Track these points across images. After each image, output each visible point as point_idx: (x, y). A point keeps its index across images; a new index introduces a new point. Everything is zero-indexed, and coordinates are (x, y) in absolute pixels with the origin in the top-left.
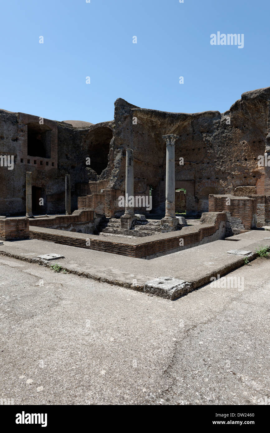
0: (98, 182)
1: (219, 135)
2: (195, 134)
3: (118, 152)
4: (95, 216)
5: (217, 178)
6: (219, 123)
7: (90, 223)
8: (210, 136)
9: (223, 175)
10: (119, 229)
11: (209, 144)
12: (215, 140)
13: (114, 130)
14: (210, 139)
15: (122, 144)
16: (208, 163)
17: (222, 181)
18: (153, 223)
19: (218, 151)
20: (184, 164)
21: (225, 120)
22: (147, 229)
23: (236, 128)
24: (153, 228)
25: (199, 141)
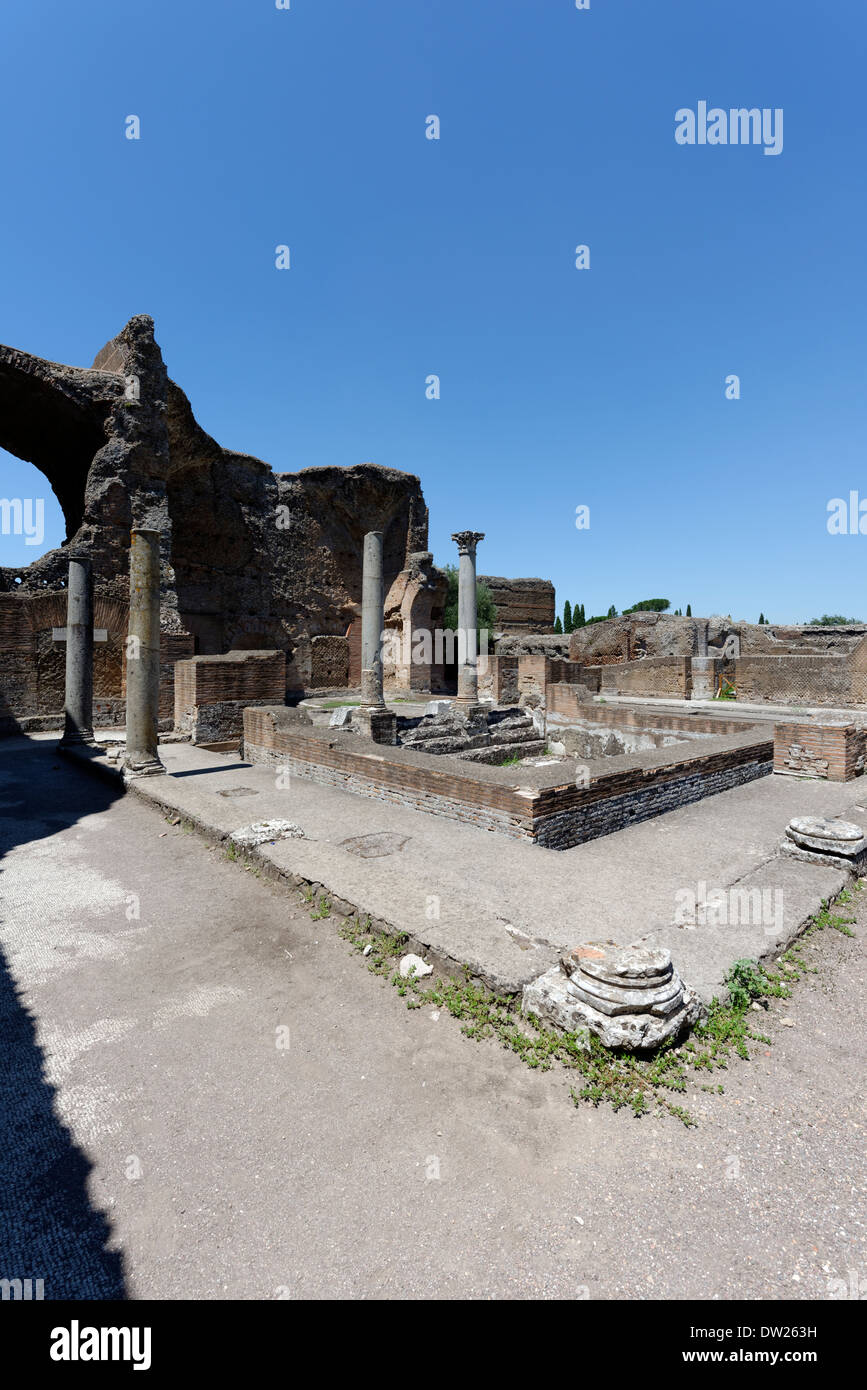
2: (219, 497)
3: (151, 502)
5: (271, 615)
6: (277, 493)
9: (290, 610)
11: (259, 534)
13: (129, 417)
14: (261, 523)
15: (158, 478)
16: (254, 578)
17: (287, 622)
18: (431, 721)
19: (277, 555)
20: (190, 569)
21: (290, 491)
22: (432, 736)
23: (310, 515)
24: (445, 730)
25: (233, 521)
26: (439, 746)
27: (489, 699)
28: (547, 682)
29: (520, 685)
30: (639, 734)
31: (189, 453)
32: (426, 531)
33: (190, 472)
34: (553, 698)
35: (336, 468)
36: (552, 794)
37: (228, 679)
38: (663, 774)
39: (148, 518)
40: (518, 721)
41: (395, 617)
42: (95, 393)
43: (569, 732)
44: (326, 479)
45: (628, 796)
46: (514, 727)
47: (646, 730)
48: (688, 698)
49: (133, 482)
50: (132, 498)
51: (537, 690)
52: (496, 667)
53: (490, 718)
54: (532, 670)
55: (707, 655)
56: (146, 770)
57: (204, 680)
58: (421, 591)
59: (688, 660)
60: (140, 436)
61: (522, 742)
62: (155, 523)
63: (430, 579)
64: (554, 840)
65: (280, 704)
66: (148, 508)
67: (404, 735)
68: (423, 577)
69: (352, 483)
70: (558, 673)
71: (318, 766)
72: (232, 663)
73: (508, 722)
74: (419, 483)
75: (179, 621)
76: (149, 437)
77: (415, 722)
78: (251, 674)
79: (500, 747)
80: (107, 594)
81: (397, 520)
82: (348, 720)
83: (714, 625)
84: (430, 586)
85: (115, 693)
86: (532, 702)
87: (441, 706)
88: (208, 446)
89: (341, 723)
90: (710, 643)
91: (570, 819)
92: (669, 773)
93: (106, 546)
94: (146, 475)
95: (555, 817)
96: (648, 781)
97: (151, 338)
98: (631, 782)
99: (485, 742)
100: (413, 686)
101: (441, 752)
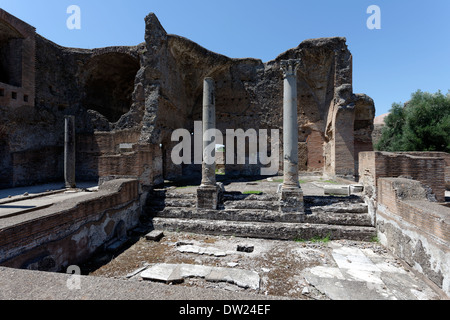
0: (113, 132)
1: (264, 85)
2: (234, 81)
3: (152, 90)
4: (141, 191)
6: (264, 72)
7: (134, 204)
8: (254, 86)
10: (194, 210)
11: (253, 94)
12: (259, 90)
13: (144, 57)
15: (158, 79)
16: (251, 116)
19: (263, 103)
21: (270, 69)
24: (264, 204)
25: (240, 90)
26: (251, 215)
28: (378, 176)
31: (209, 65)
32: (351, 71)
33: (220, 74)
37: (112, 164)
39: (150, 96)
40: (351, 207)
41: (331, 129)
42: (138, 52)
43: (390, 226)
46: (341, 211)
49: (146, 83)
50: (145, 89)
54: (369, 165)
57: (102, 165)
58: (339, 111)
60: (147, 63)
62: (152, 98)
66: (150, 92)
67: (228, 204)
68: (342, 101)
69: (299, 54)
73: (341, 206)
76: (151, 63)
78: (122, 162)
79: (311, 225)
86: (369, 192)
94: (152, 78)
99: (298, 219)
100: (338, 172)
101: (252, 220)
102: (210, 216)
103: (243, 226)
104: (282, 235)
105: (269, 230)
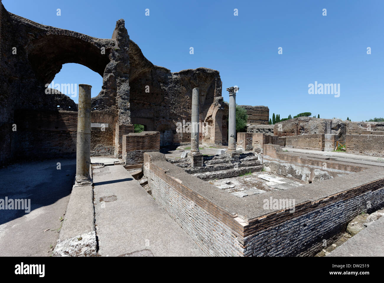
1: (172, 87)
2: (153, 81)
5: (170, 118)
6: (172, 79)
8: (166, 87)
9: (175, 117)
11: (166, 92)
12: (169, 90)
13: (116, 53)
14: (166, 89)
16: (164, 106)
17: (175, 120)
18: (217, 157)
19: (172, 99)
20: (144, 104)
21: (176, 78)
22: (217, 163)
23: (183, 86)
24: (223, 161)
25: (158, 88)
26: (220, 167)
27: (242, 149)
28: (263, 143)
29: (253, 144)
30: (303, 167)
31: (142, 67)
32: (221, 90)
33: (144, 73)
34: (266, 150)
35: (191, 70)
36: (257, 222)
37: (138, 142)
38: (323, 203)
39: (122, 87)
40: (252, 158)
41: (210, 119)
42: (106, 46)
43: (273, 163)
44: (188, 74)
45: (302, 217)
46: (250, 160)
47: (306, 165)
48: (323, 151)
49: (117, 75)
50: (117, 80)
51: (260, 146)
52: (244, 137)
53: (240, 156)
54: (258, 139)
55: (331, 133)
56: (82, 183)
57: (129, 142)
58: (219, 110)
59: (323, 136)
60: (120, 59)
61: (253, 166)
62: (124, 88)
63: (222, 106)
64: (257, 248)
65: (158, 151)
66: (122, 83)
67: (207, 162)
68: (220, 105)
69: (196, 74)
70: (267, 140)
71: (162, 180)
72: (140, 136)
73: (248, 158)
74: (219, 73)
75: (130, 121)
76: (123, 60)
77: (211, 157)
78: (147, 140)
79: (244, 168)
80: (109, 112)
81: (211, 86)
82: (186, 156)
83: (334, 121)
84: (222, 108)
85: (110, 145)
86: (258, 151)
87: (222, 152)
88: (149, 64)
89: (184, 157)
90: (332, 129)
91: (268, 234)
92: (326, 202)
93: (109, 96)
94: (122, 72)
95: (258, 235)
96: (314, 207)
97: (124, 26)
98: (305, 209)
100: (216, 142)
101: (221, 170)
102: (201, 170)
103: (218, 173)
104: (235, 174)
105: (230, 173)
